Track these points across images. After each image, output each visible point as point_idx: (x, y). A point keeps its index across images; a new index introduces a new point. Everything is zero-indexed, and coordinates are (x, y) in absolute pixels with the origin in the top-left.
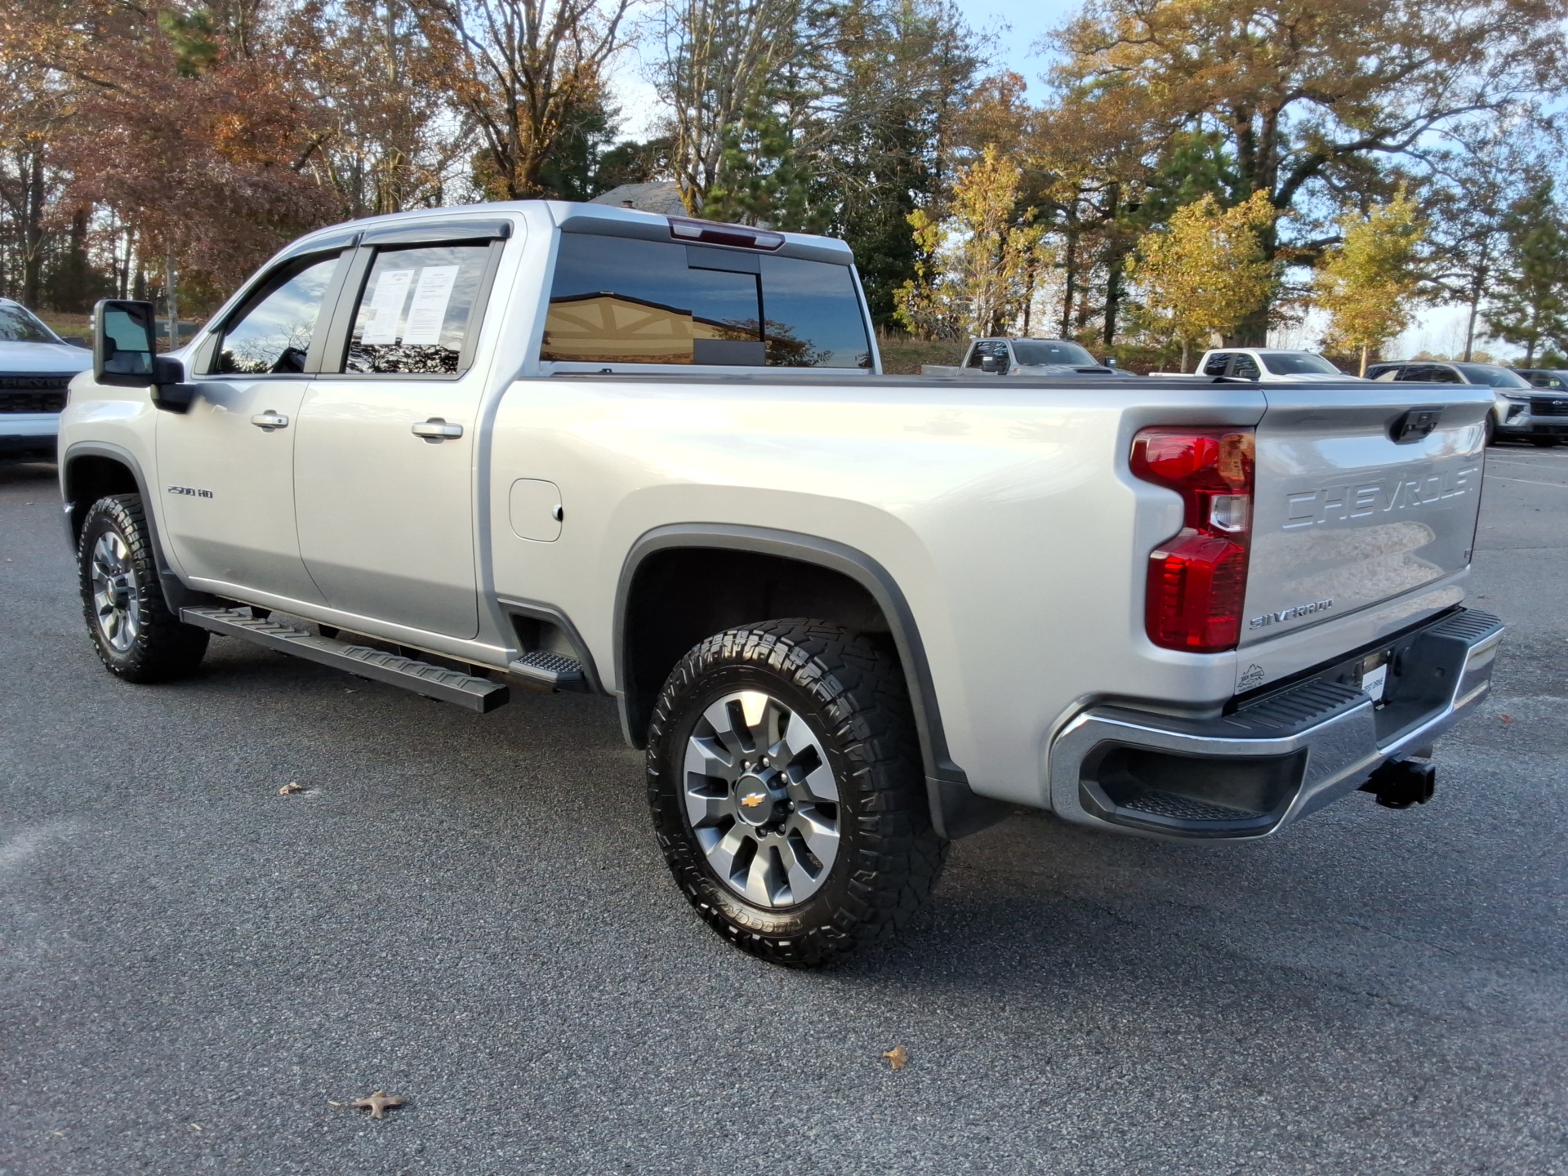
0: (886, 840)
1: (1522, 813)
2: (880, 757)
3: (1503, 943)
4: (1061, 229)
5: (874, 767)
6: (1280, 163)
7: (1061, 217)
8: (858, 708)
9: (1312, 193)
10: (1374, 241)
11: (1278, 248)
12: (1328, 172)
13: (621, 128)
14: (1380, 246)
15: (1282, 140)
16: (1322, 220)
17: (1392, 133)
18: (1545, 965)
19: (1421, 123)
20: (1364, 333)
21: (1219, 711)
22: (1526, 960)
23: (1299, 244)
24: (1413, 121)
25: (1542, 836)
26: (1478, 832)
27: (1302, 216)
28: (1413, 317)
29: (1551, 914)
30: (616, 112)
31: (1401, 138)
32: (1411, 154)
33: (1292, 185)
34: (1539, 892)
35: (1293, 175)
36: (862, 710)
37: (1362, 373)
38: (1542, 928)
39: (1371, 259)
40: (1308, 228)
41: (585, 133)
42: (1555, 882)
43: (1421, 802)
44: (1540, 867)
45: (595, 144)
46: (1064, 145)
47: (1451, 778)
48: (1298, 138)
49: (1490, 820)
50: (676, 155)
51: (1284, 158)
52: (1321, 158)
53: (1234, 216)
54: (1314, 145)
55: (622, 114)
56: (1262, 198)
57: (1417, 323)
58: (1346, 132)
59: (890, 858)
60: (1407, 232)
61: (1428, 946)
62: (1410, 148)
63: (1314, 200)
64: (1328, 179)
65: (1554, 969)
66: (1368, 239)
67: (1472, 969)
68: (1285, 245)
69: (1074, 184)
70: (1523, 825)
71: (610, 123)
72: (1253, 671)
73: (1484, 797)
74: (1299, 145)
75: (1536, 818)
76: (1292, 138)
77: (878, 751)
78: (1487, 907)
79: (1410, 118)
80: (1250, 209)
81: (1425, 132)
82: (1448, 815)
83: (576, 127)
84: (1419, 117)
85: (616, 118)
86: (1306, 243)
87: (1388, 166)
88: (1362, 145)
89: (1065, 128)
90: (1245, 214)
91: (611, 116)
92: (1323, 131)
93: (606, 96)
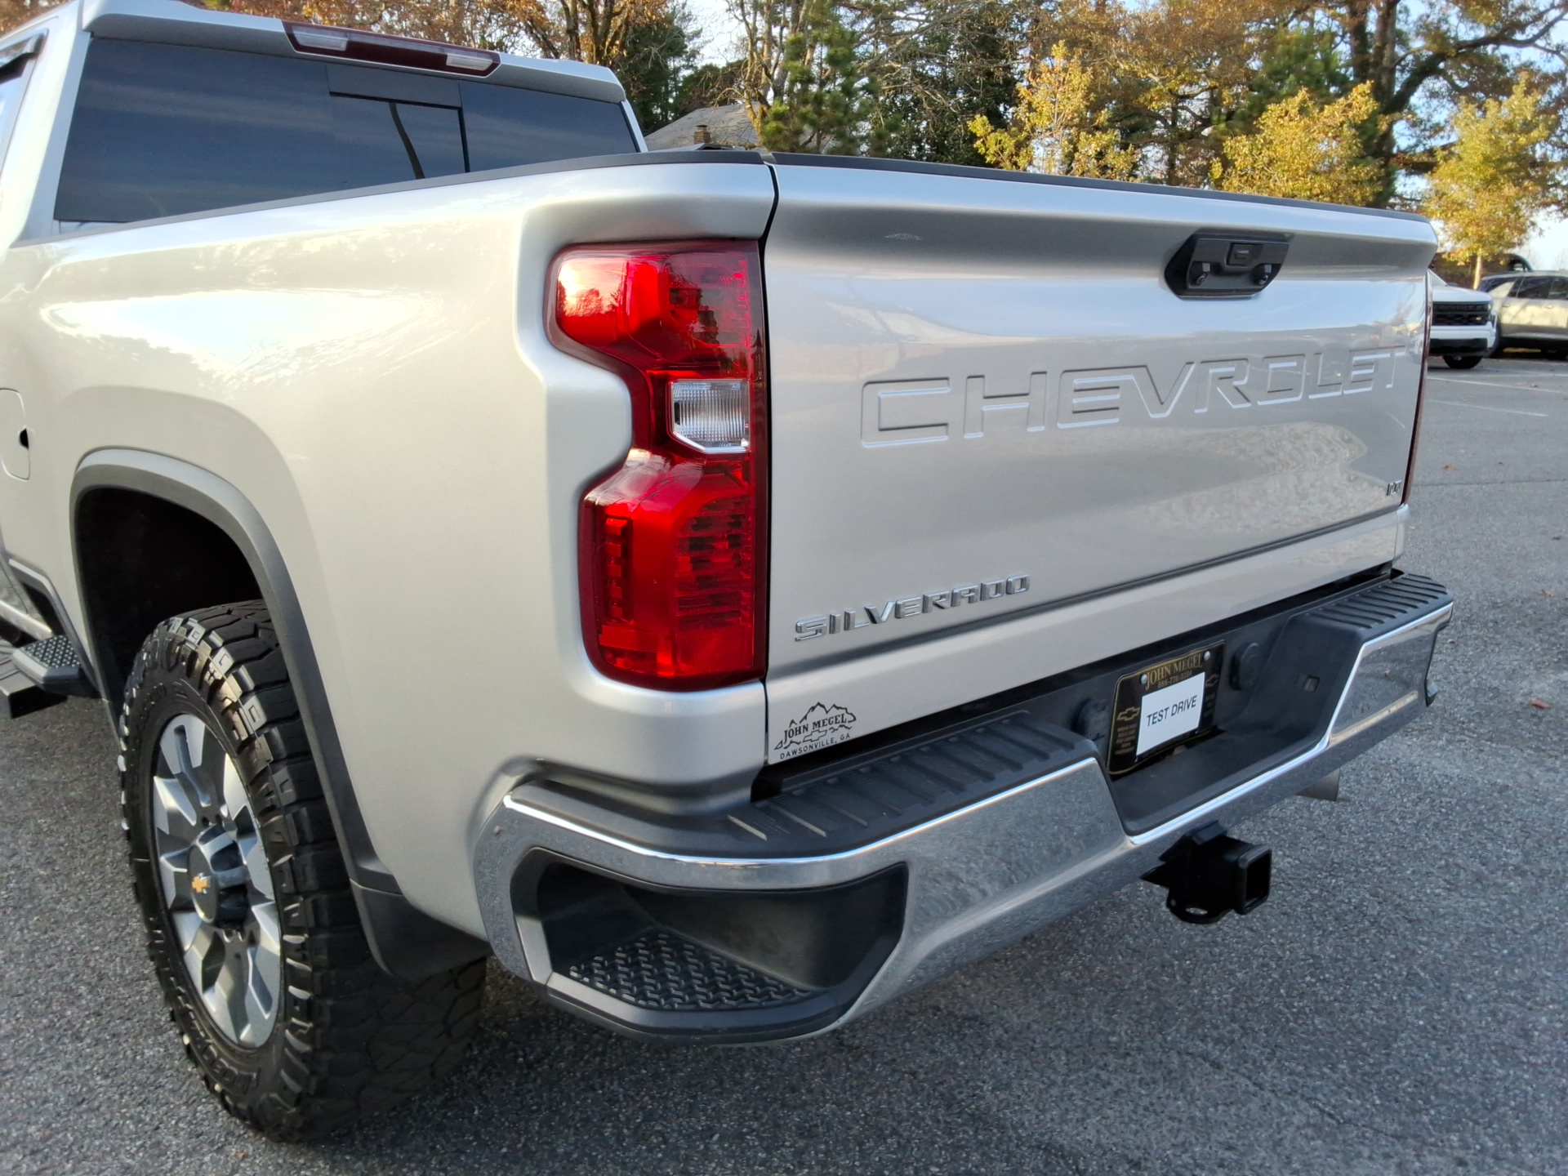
0: (318, 975)
1: (1526, 854)
2: (309, 837)
3: (1427, 1101)
4: (1159, 140)
5: (297, 854)
6: (1399, 63)
7: (1159, 129)
8: (284, 755)
9: (1434, 94)
10: (1490, 140)
11: (1394, 156)
12: (1450, 72)
13: (702, 51)
14: (1496, 143)
15: (1401, 38)
16: (1442, 124)
17: (1522, 27)
18: (1483, 1150)
19: (1554, 14)
20: (1479, 241)
21: (745, 794)
22: (1454, 1138)
23: (1420, 149)
24: (1547, 11)
25: (1545, 894)
26: (1452, 887)
27: (1421, 122)
28: (1533, 224)
29: (1521, 1043)
30: (697, 34)
31: (1531, 31)
32: (1544, 49)
33: (1411, 86)
34: (1514, 1001)
35: (1412, 75)
36: (289, 757)
37: (1476, 285)
38: (1501, 1072)
39: (1487, 160)
40: (1427, 133)
41: (665, 58)
42: (1544, 980)
43: (1241, 911)
44: (1528, 950)
45: (677, 70)
46: (1156, 47)
47: (1441, 795)
48: (1417, 34)
49: (1476, 866)
50: (744, 73)
51: (1403, 58)
52: (1441, 56)
53: (1333, 113)
54: (1434, 41)
55: (705, 36)
56: (1363, 94)
57: (1538, 230)
58: (1472, 28)
59: (330, 1002)
60: (1528, 127)
61: (1303, 1105)
62: (1541, 42)
63: (1435, 102)
64: (1449, 79)
65: (1497, 1158)
66: (1483, 137)
67: (1359, 1155)
68: (1405, 152)
69: (1170, 90)
70: (1523, 874)
71: (690, 46)
72: (819, 715)
73: (1478, 826)
74: (1417, 44)
75: (1544, 865)
76: (1412, 36)
77: (306, 827)
78: (1423, 1029)
79: (1542, 9)
80: (1350, 106)
81: (1559, 24)
82: (1417, 856)
83: (654, 50)
84: (1553, 7)
85: (697, 41)
86: (1426, 150)
87: (1516, 63)
88: (1485, 41)
89: (1159, 29)
90: (1344, 111)
91: (691, 39)
92: (1444, 27)
93: (686, 18)
